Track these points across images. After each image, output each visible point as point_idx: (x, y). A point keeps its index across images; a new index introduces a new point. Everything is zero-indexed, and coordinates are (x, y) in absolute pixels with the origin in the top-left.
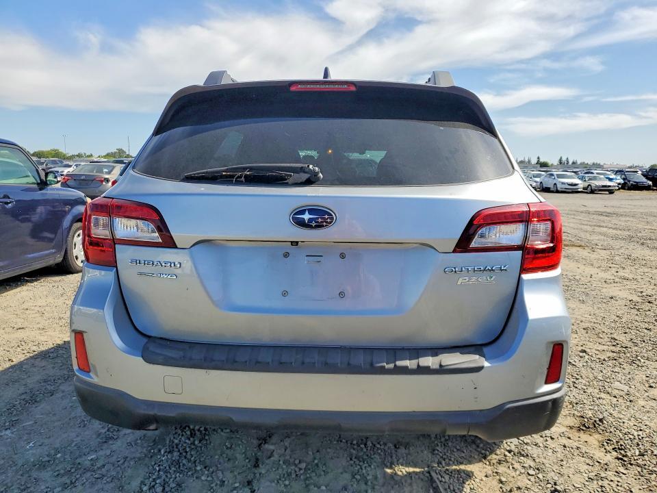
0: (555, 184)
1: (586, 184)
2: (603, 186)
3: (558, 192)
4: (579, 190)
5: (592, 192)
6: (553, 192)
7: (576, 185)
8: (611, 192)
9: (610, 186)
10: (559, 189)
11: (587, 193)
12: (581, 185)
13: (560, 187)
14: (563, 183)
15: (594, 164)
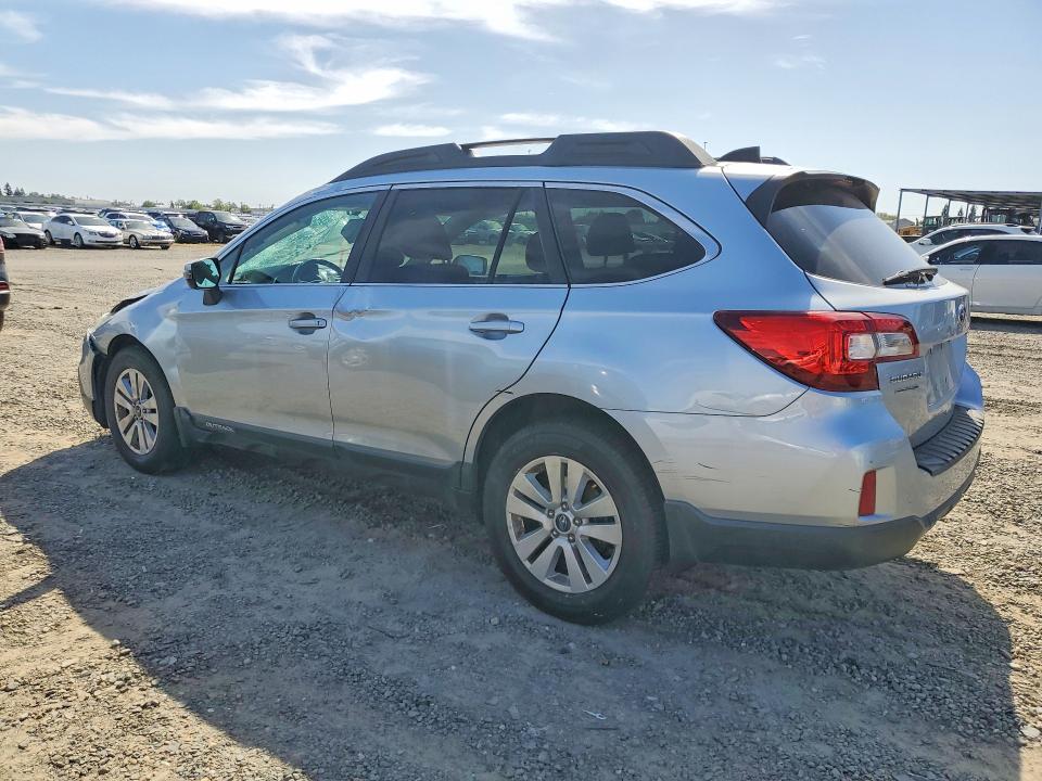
0: (77, 234)
1: (127, 235)
2: (154, 238)
3: (84, 247)
4: (119, 244)
5: (138, 247)
6: (74, 247)
7: (112, 236)
8: (165, 247)
9: (163, 238)
10: (86, 242)
11: (129, 248)
12: (120, 235)
13: (86, 239)
14: (91, 233)
15: (53, 197)
